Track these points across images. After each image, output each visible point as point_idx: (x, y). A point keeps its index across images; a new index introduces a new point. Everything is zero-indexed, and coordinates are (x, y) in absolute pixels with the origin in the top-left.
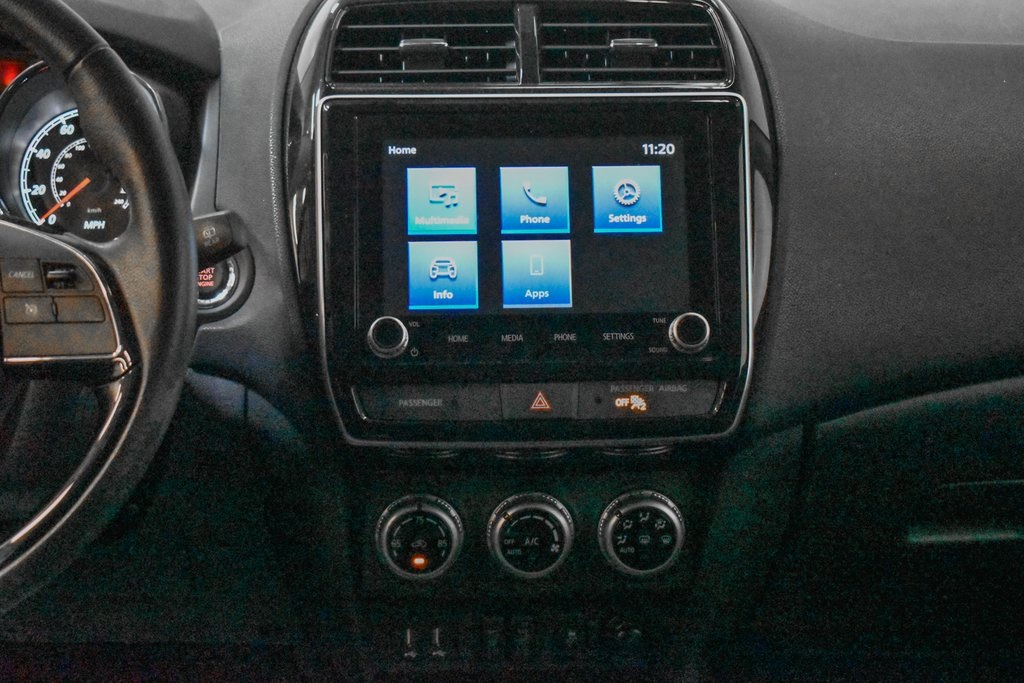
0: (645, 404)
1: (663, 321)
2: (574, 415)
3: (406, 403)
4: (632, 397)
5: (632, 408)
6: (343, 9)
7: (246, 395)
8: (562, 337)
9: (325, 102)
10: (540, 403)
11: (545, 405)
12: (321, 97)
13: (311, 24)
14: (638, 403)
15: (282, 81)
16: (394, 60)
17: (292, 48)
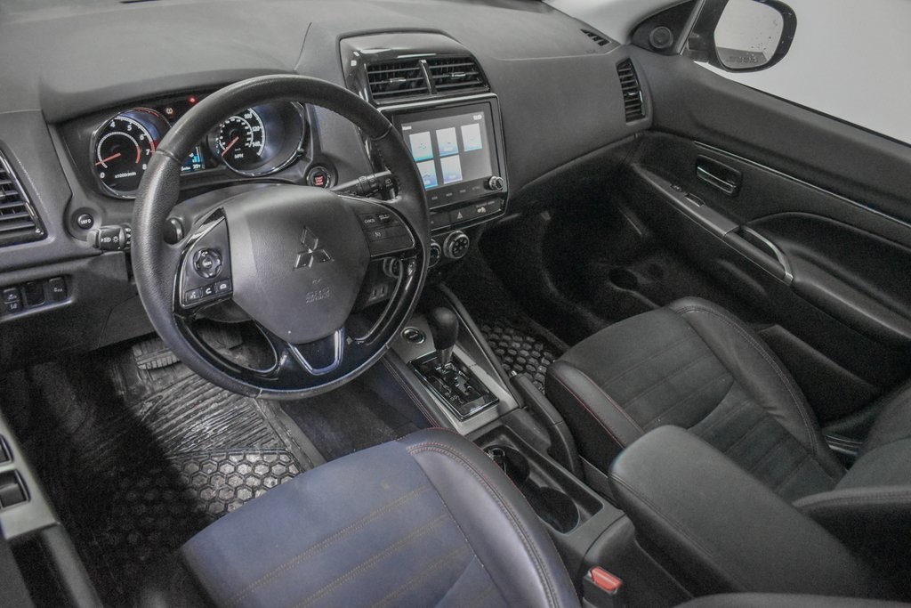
0: (485, 210)
4: (482, 208)
5: (482, 212)
8: (462, 191)
10: (460, 216)
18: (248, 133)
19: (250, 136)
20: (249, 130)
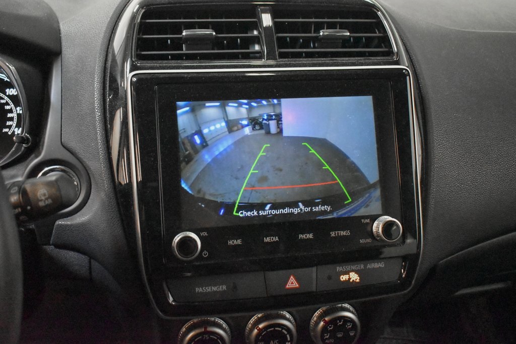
0: (359, 278)
1: (368, 221)
2: (314, 289)
3: (201, 290)
4: (351, 274)
5: (351, 281)
6: (142, 8)
7: (90, 262)
8: (304, 236)
9: (133, 76)
10: (292, 283)
11: (296, 285)
12: (130, 72)
13: (120, 19)
14: (354, 277)
15: (102, 59)
16: (177, 44)
17: (108, 35)
18: (9, 115)
19: (11, 119)
20: (11, 111)
